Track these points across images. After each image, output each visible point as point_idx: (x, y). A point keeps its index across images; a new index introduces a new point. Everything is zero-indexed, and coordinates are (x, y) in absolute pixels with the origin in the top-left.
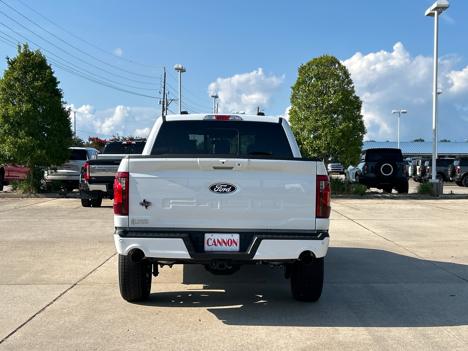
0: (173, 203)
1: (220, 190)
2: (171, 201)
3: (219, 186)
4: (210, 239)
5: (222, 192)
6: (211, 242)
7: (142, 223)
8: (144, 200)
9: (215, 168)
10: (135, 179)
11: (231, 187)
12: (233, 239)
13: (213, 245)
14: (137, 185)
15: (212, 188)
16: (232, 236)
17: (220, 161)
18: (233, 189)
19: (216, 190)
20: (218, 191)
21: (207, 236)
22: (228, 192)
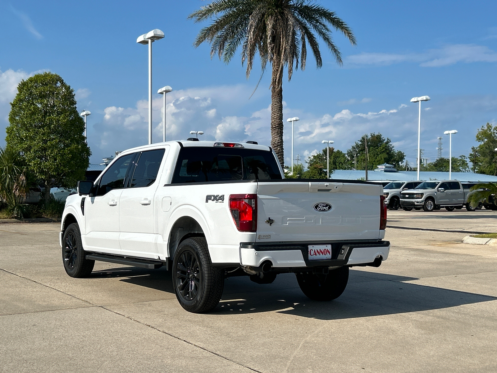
0: (289, 220)
1: (321, 209)
2: (288, 219)
3: (321, 205)
4: (312, 250)
5: (323, 210)
6: (312, 253)
7: (266, 238)
8: (269, 218)
9: (319, 190)
10: (262, 200)
11: (328, 206)
12: (327, 249)
13: (314, 254)
14: (264, 205)
15: (316, 207)
16: (326, 246)
17: (325, 184)
18: (330, 208)
19: (319, 208)
20: (320, 210)
21: (310, 247)
22: (327, 210)
